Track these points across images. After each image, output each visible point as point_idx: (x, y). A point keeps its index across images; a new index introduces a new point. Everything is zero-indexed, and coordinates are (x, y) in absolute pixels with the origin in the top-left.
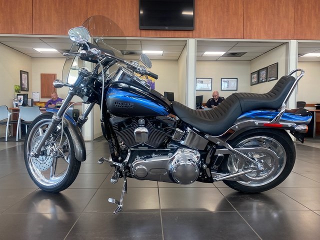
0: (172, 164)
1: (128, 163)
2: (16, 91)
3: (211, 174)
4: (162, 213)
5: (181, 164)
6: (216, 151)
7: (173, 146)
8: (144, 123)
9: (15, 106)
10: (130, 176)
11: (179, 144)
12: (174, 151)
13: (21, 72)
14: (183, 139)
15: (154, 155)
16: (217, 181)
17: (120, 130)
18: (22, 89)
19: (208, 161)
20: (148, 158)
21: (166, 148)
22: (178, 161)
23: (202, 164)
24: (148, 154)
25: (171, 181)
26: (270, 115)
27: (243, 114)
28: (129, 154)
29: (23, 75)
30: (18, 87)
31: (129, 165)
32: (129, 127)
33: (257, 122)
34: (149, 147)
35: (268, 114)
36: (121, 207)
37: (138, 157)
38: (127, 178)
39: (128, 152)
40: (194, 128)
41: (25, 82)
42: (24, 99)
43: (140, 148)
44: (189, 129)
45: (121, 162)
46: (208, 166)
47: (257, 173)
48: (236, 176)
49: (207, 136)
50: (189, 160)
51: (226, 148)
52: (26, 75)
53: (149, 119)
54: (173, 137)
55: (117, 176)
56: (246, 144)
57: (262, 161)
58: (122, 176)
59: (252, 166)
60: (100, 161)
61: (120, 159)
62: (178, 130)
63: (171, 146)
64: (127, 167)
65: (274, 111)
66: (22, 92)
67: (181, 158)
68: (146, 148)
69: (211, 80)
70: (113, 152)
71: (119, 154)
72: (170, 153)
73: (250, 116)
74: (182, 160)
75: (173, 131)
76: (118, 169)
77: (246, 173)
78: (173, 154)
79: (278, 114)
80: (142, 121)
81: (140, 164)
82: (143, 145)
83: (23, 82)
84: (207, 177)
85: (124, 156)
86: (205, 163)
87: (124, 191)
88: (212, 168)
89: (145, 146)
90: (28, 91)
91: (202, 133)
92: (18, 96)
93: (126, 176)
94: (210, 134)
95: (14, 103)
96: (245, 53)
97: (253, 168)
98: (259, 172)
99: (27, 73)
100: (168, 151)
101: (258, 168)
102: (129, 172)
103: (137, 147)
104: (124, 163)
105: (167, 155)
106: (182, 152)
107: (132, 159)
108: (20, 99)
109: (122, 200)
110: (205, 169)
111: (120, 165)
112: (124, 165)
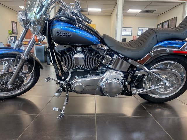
0: (102, 82)
1: (69, 81)
2: (10, 34)
3: (131, 89)
4: (96, 117)
5: (109, 82)
6: (135, 72)
7: (103, 69)
8: (81, 50)
9: (9, 44)
10: (71, 91)
11: (108, 67)
12: (103, 73)
13: (12, 22)
14: (110, 64)
15: (89, 75)
16: (135, 94)
17: (62, 56)
18: (14, 33)
19: (129, 80)
20: (84, 77)
21: (98, 70)
22: (107, 80)
23: (125, 82)
24: (84, 75)
25: (102, 95)
26: (178, 45)
27: (157, 43)
28: (70, 74)
29: (14, 24)
30: (11, 32)
31: (70, 83)
32: (70, 54)
33: (168, 50)
34: (85, 70)
35: (177, 43)
36: (63, 114)
37: (76, 76)
38: (69, 92)
39: (69, 73)
40: (120, 55)
41: (15, 28)
42: (14, 39)
43: (78, 70)
44: (115, 56)
45: (64, 80)
46: (129, 83)
47: (165, 88)
48: (149, 91)
49: (130, 61)
50: (115, 79)
51: (143, 70)
52: (16, 24)
53: (85, 48)
54: (103, 61)
55: (60, 91)
56: (158, 67)
57: (169, 79)
58: (65, 91)
59: (162, 83)
60: (46, 79)
61: (63, 78)
62: (107, 56)
63: (101, 69)
64: (68, 85)
65: (181, 41)
66: (13, 35)
67: (109, 77)
68: (83, 71)
69: (131, 28)
70: (58, 73)
71: (63, 75)
72: (101, 74)
73: (163, 45)
74: (110, 79)
75: (103, 57)
76: (61, 86)
77: (157, 89)
78: (103, 74)
79: (185, 43)
80: (79, 49)
81: (79, 82)
82: (80, 68)
83: (14, 28)
84: (128, 91)
85: (66, 76)
86: (127, 81)
87: (66, 102)
88: (131, 85)
89: (82, 69)
90: (17, 34)
91: (126, 59)
92: (11, 37)
93: (68, 90)
94: (132, 59)
95: (9, 41)
96: (155, 11)
97: (162, 85)
98: (166, 87)
99: (16, 23)
100: (99, 72)
101: (166, 85)
102: (70, 88)
103: (76, 69)
104: (66, 81)
105: (99, 75)
106: (110, 73)
107: (72, 78)
108: (12, 39)
109: (64, 109)
110: (127, 86)
111: (63, 83)
112: (66, 83)
